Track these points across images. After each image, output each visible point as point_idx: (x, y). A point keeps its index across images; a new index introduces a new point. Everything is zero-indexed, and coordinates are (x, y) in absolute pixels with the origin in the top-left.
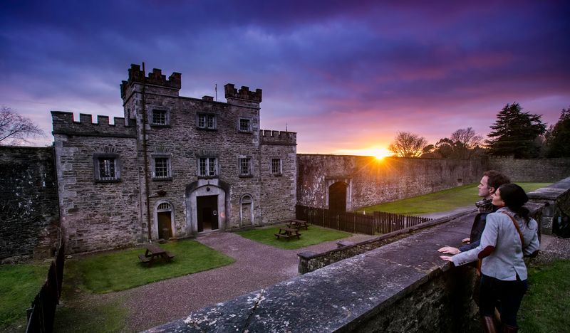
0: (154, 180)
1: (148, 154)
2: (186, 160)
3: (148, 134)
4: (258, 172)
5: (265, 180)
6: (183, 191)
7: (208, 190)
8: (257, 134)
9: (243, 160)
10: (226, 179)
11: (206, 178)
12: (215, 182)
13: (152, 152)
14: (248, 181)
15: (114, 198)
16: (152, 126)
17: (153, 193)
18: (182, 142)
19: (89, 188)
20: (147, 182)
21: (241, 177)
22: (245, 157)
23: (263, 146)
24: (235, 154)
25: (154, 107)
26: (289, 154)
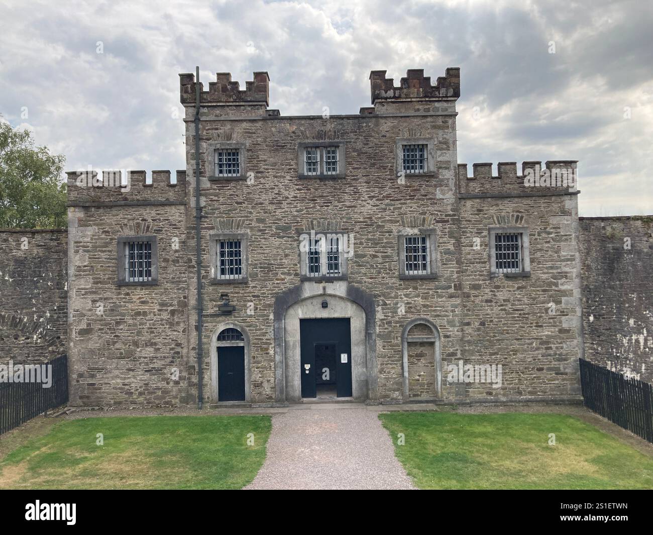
0: (215, 283)
1: (203, 232)
2: (276, 242)
3: (206, 195)
4: (453, 267)
5: (476, 287)
6: (270, 305)
7: (325, 305)
8: (448, 175)
9: (410, 240)
10: (365, 283)
11: (319, 280)
12: (339, 289)
13: (212, 228)
14: (423, 288)
15: (145, 314)
16: (213, 180)
17: (211, 308)
18: (271, 208)
19: (108, 294)
20: (200, 287)
21: (403, 278)
22: (416, 231)
23: (469, 203)
24: (388, 226)
25: (218, 143)
26: (554, 221)
